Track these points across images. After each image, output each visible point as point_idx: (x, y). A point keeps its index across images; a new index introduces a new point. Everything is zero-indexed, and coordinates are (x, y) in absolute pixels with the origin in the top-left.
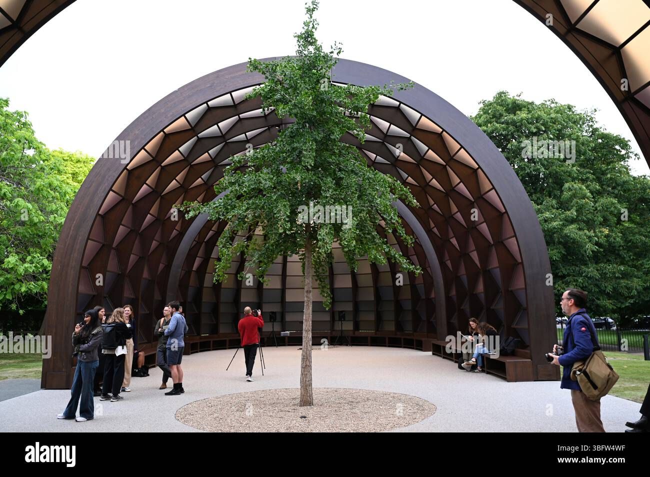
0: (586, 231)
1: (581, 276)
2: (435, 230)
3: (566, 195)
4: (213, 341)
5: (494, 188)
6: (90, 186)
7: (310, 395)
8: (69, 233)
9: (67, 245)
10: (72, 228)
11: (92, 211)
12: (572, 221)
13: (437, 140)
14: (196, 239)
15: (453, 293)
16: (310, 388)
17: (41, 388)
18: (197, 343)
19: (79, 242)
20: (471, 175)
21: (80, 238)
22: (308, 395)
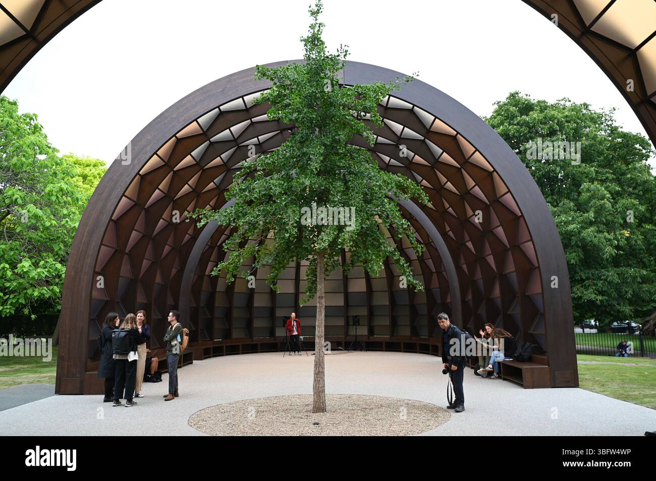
0: (606, 234)
1: (602, 280)
2: (451, 233)
3: (585, 196)
4: (226, 346)
5: (509, 191)
6: (103, 192)
7: (323, 402)
8: (82, 238)
9: (80, 250)
10: (85, 234)
11: (105, 216)
12: (591, 223)
13: (451, 143)
14: (209, 244)
15: (470, 297)
16: (323, 394)
17: (55, 393)
18: (210, 348)
19: (92, 247)
20: (486, 178)
21: (93, 244)
22: (321, 401)
